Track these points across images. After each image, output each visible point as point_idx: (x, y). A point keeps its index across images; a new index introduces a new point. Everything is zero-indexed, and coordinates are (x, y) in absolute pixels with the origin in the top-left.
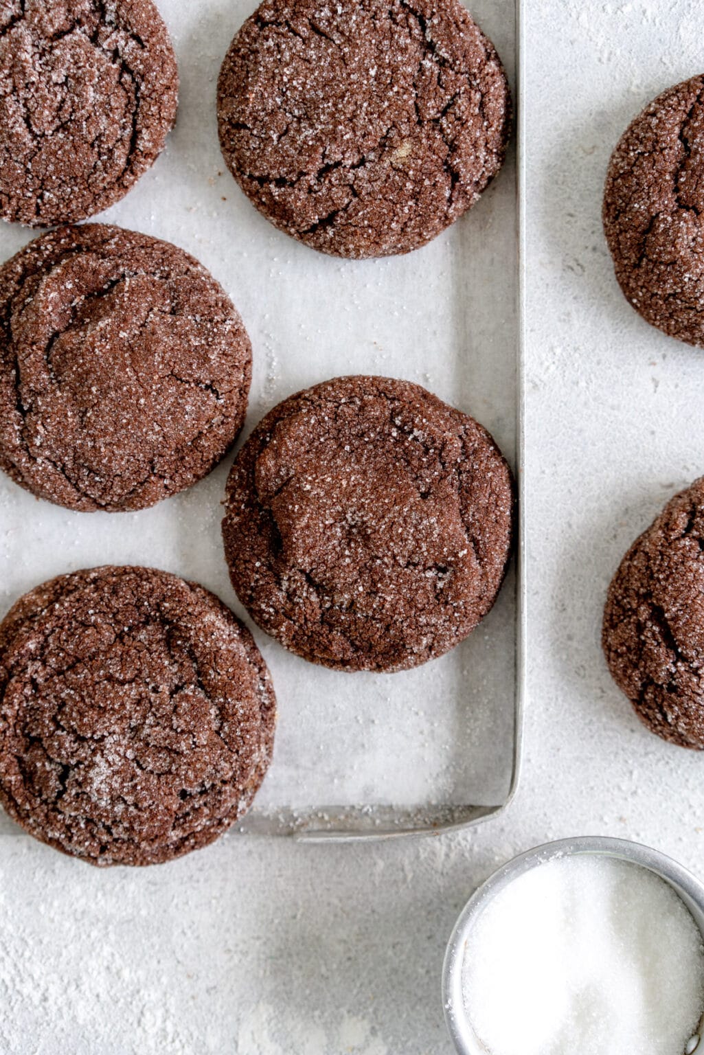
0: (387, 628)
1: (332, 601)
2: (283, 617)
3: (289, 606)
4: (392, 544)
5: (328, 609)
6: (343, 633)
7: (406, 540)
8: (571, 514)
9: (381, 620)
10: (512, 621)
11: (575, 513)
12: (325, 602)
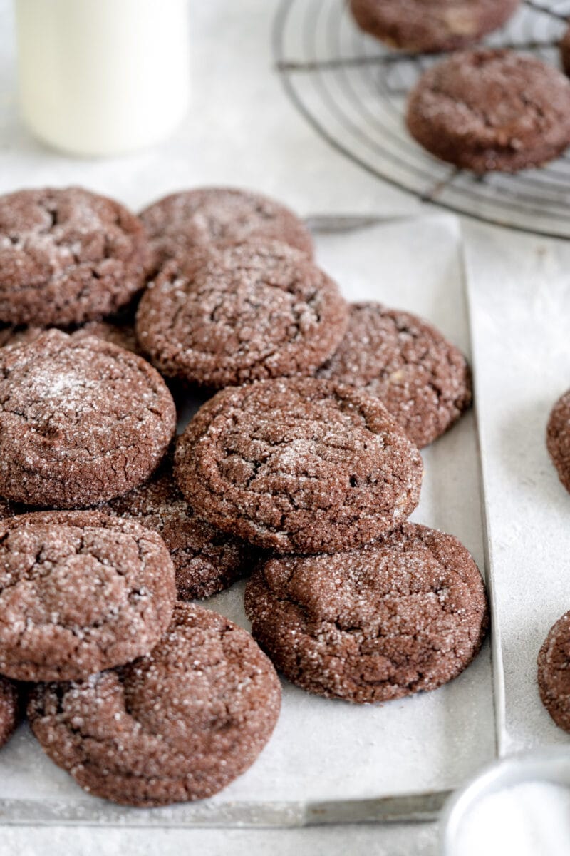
0: (415, 637)
1: (363, 635)
2: (329, 657)
3: (330, 649)
4: (392, 580)
5: (363, 643)
6: (382, 654)
7: (402, 575)
8: (537, 624)
9: (407, 634)
10: (489, 676)
11: (540, 623)
12: (358, 639)
